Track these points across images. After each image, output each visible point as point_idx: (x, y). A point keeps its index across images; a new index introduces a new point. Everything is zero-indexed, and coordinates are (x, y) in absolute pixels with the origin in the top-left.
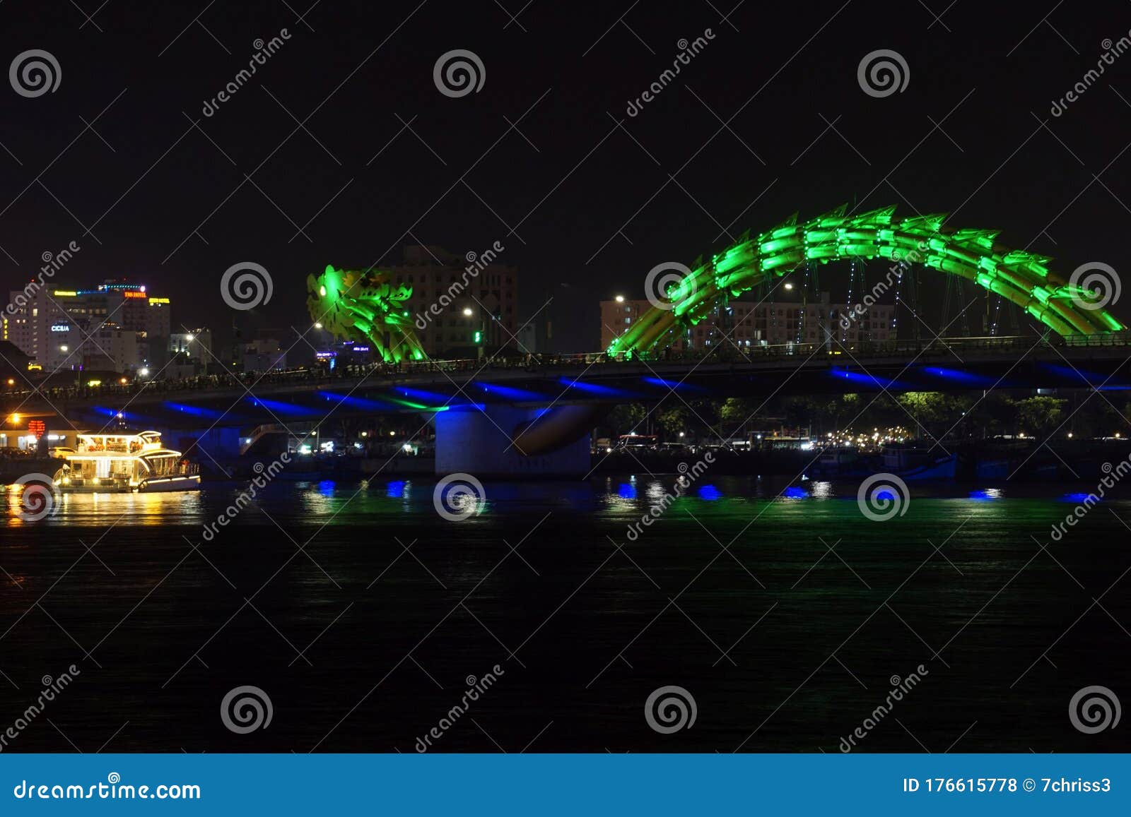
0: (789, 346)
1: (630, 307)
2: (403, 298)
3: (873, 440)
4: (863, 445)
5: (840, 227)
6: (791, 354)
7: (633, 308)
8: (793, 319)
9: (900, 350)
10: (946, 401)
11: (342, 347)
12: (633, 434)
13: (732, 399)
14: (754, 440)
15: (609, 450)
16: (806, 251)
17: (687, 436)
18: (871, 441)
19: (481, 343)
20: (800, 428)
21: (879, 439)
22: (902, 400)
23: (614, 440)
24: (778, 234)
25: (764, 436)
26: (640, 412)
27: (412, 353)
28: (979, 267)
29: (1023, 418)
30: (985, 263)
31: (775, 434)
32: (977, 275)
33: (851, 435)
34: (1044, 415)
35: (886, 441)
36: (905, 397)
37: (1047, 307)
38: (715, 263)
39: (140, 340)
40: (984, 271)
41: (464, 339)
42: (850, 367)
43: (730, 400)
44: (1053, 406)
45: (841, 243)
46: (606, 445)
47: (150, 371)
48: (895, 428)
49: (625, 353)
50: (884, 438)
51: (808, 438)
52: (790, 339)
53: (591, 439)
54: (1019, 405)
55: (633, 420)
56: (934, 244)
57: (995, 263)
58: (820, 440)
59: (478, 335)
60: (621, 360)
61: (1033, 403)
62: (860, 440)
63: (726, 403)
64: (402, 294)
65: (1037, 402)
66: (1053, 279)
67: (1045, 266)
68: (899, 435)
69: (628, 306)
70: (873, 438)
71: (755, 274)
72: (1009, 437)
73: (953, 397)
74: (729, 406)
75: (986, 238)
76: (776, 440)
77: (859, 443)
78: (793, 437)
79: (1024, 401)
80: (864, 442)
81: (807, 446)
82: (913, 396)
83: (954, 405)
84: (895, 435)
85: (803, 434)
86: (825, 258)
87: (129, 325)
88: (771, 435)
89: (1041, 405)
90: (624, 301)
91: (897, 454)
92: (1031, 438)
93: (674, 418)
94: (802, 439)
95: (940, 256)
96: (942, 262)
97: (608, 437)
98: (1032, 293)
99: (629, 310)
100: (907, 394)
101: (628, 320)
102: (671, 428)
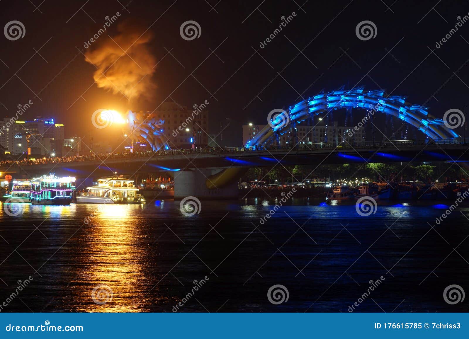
0: (321, 144)
1: (255, 128)
2: (161, 124)
3: (356, 183)
4: (351, 185)
5: (342, 95)
6: (322, 147)
7: (256, 128)
8: (322, 133)
9: (366, 145)
10: (386, 167)
11: (136, 144)
12: (256, 181)
13: (297, 166)
14: (306, 183)
15: (246, 187)
16: (328, 105)
17: (278, 181)
18: (355, 183)
19: (193, 143)
20: (325, 178)
21: (358, 182)
22: (367, 166)
23: (248, 183)
24: (316, 97)
25: (310, 181)
26: (259, 171)
27: (165, 147)
28: (400, 111)
29: (417, 174)
30: (402, 109)
31: (315, 180)
32: (399, 115)
33: (346, 181)
34: (426, 173)
35: (361, 183)
36: (368, 165)
37: (427, 128)
38: (290, 110)
39: (51, 141)
40: (402, 113)
41: (186, 141)
42: (346, 153)
43: (296, 166)
44: (430, 169)
45: (343, 101)
46: (245, 185)
47: (55, 154)
48: (365, 178)
49: (253, 147)
50: (360, 182)
51: (329, 182)
52: (321, 141)
53: (239, 183)
54: (416, 168)
55: (256, 174)
56: (381, 101)
57: (406, 110)
58: (333, 183)
59: (192, 139)
60: (251, 150)
61: (422, 167)
62: (350, 183)
63: (295, 168)
64: (160, 122)
65: (423, 167)
66: (430, 116)
67: (426, 111)
68: (366, 181)
69: (254, 128)
70: (356, 182)
71: (307, 114)
72: (412, 182)
73: (388, 165)
74: (296, 169)
75: (403, 99)
76: (315, 183)
77: (350, 184)
78: (322, 182)
79: (418, 167)
80: (352, 184)
81: (328, 186)
82: (372, 165)
83: (389, 168)
84: (365, 181)
85: (326, 181)
86: (335, 107)
87: (47, 135)
88: (313, 181)
89: (425, 168)
90: (252, 125)
91: (365, 189)
92: (421, 182)
93: (273, 174)
94: (326, 182)
95: (383, 107)
96: (384, 109)
97: (246, 182)
98: (421, 122)
99: (254, 129)
100: (370, 164)
101: (254, 133)
102: (272, 178)
